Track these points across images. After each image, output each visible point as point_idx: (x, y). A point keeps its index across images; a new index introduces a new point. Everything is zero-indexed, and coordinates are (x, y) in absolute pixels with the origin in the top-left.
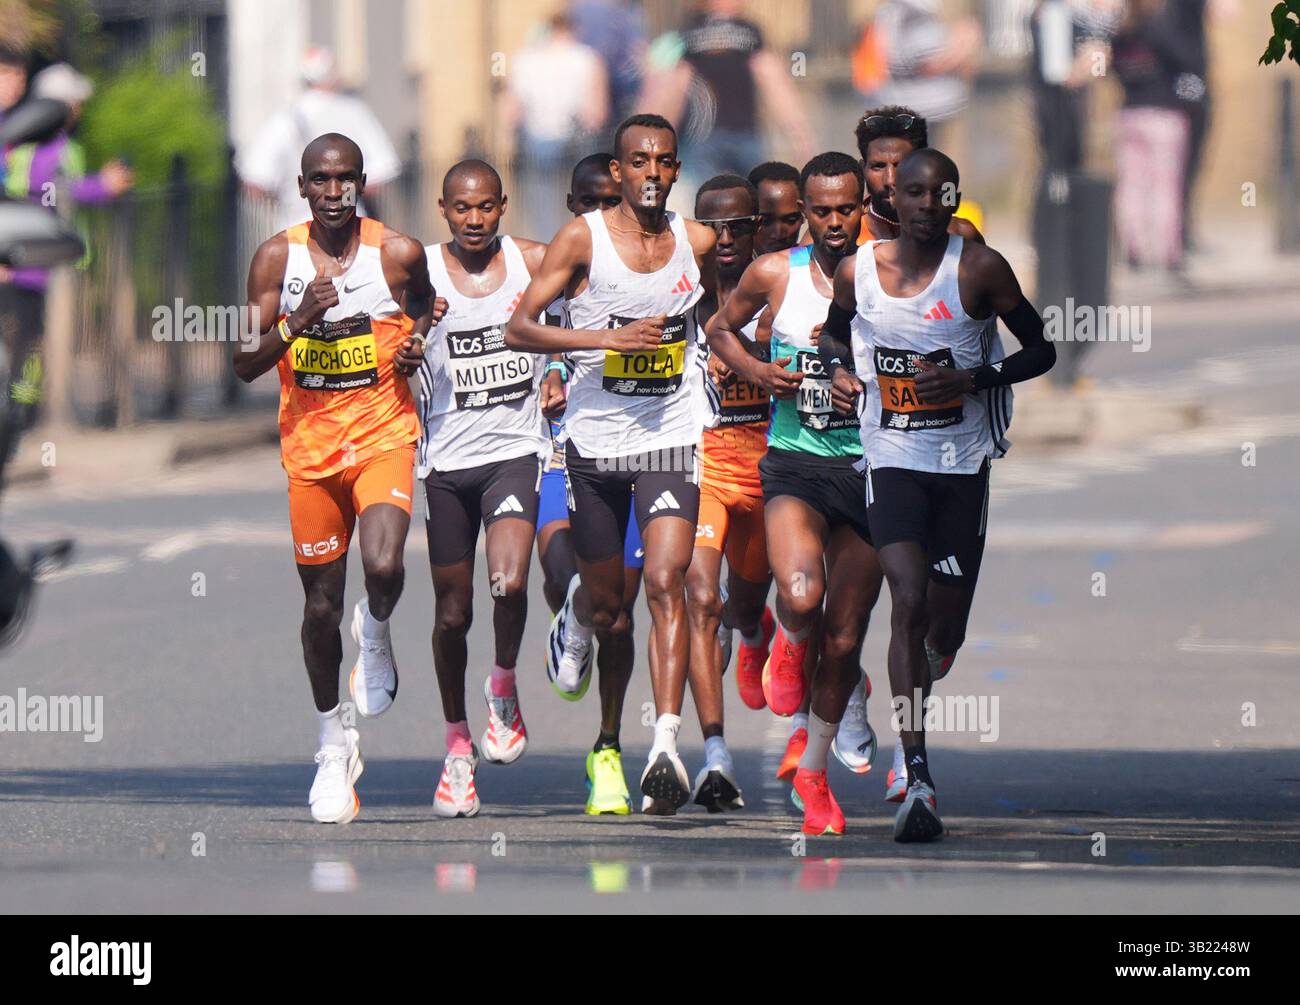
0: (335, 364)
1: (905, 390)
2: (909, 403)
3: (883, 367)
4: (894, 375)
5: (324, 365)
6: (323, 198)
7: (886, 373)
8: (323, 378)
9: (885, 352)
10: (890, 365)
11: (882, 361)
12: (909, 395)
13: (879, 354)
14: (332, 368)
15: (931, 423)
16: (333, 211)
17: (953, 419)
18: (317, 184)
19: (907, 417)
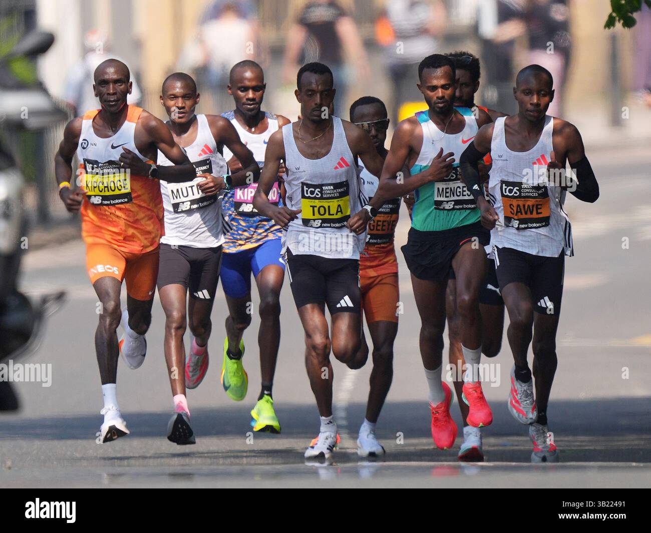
0: (106, 189)
1: (518, 206)
2: (519, 213)
3: (506, 193)
4: (513, 197)
5: (101, 190)
6: (106, 95)
7: (507, 196)
8: (101, 198)
9: (508, 184)
10: (511, 191)
11: (506, 189)
12: (520, 209)
13: (504, 185)
14: (105, 191)
15: (531, 225)
16: (112, 101)
17: (544, 224)
18: (103, 87)
19: (518, 222)
